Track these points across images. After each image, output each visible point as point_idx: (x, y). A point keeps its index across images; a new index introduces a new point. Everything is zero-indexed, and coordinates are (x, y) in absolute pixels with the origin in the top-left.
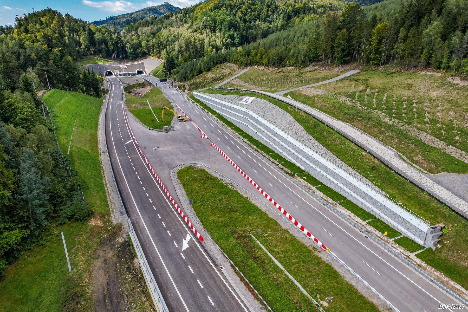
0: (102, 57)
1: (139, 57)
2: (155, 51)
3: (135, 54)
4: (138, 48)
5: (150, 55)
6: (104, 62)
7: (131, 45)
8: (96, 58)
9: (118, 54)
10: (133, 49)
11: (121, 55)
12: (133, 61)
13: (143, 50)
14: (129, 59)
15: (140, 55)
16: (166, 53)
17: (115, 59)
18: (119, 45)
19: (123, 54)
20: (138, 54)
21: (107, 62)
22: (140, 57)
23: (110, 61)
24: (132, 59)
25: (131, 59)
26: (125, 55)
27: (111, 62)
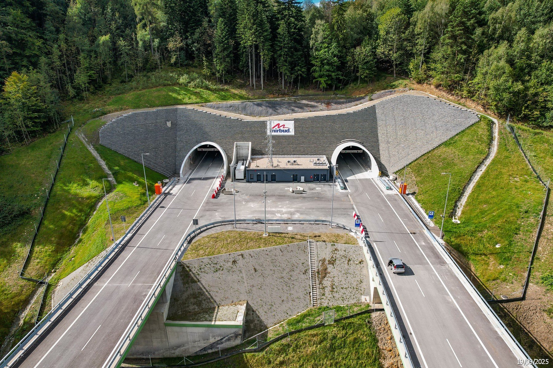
0: (211, 77)
1: (356, 79)
2: (437, 55)
3: (342, 66)
4: (358, 43)
5: (404, 74)
6: (212, 97)
7: (332, 27)
8: (183, 79)
9: (273, 62)
10: (339, 45)
11: (284, 69)
12: (331, 95)
13: (379, 51)
14: (317, 85)
15: (363, 73)
16: (508, 69)
17: (258, 87)
18: (282, 29)
19: (293, 66)
20: (356, 70)
21: (224, 98)
22: (363, 81)
23: (234, 96)
24: (329, 87)
25: (326, 89)
26: (301, 70)
27: (241, 97)
